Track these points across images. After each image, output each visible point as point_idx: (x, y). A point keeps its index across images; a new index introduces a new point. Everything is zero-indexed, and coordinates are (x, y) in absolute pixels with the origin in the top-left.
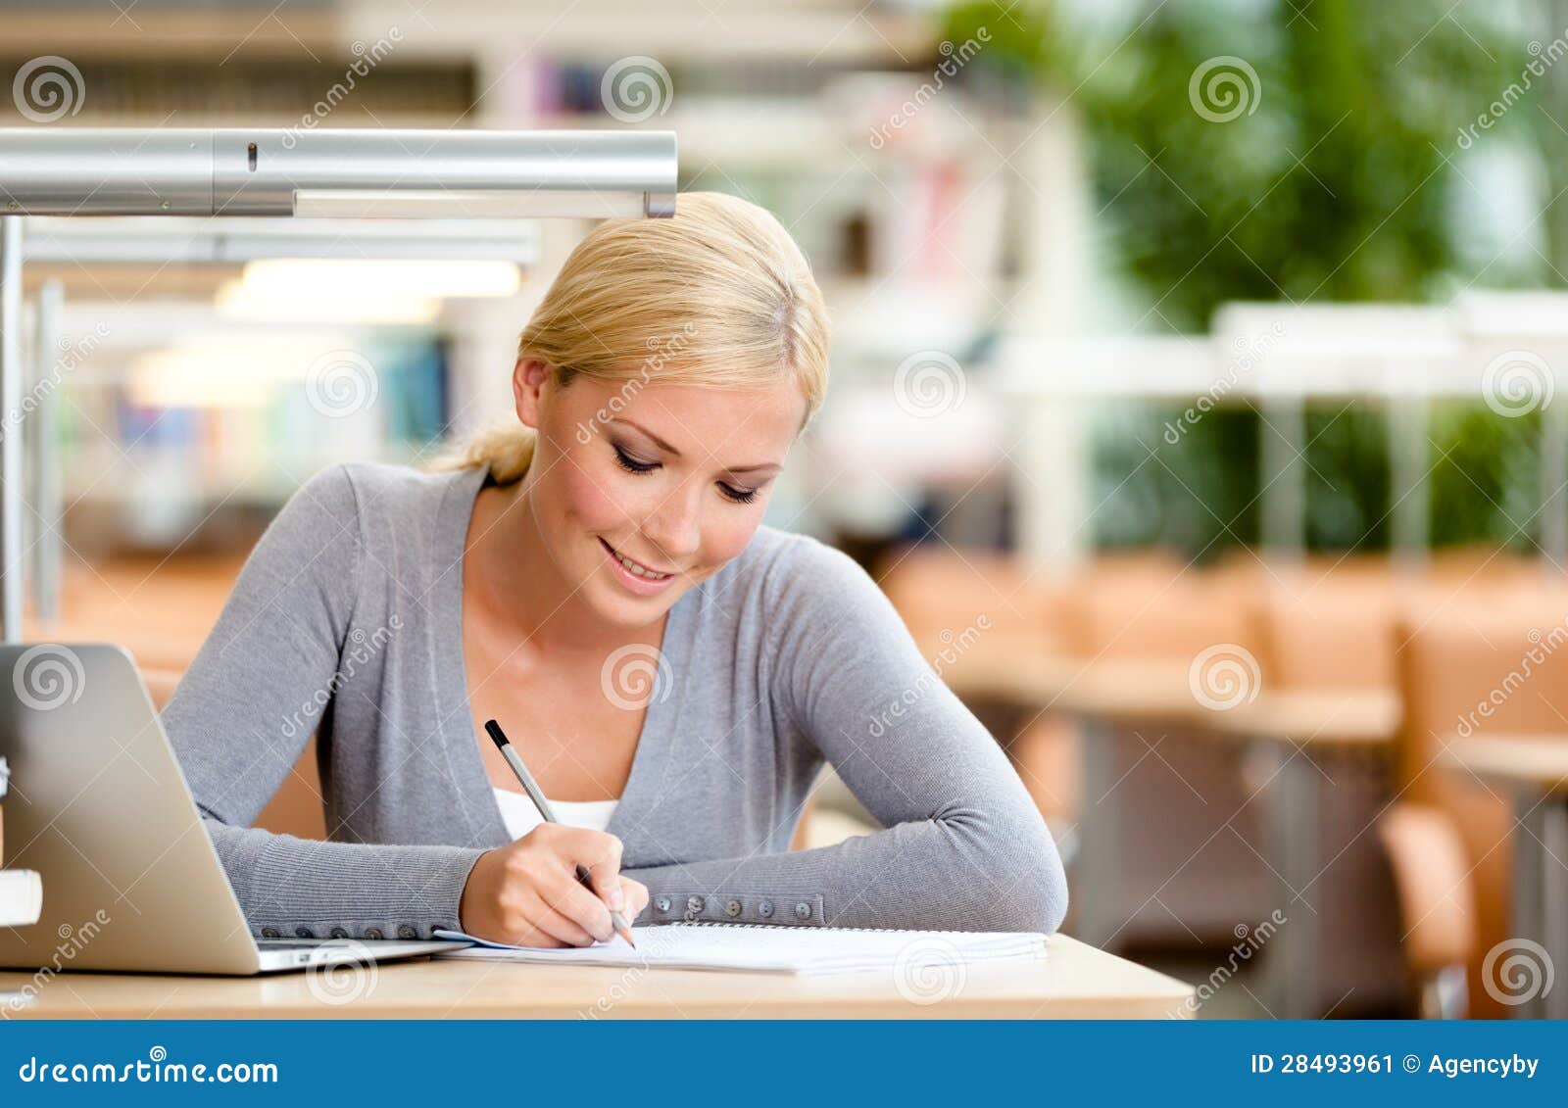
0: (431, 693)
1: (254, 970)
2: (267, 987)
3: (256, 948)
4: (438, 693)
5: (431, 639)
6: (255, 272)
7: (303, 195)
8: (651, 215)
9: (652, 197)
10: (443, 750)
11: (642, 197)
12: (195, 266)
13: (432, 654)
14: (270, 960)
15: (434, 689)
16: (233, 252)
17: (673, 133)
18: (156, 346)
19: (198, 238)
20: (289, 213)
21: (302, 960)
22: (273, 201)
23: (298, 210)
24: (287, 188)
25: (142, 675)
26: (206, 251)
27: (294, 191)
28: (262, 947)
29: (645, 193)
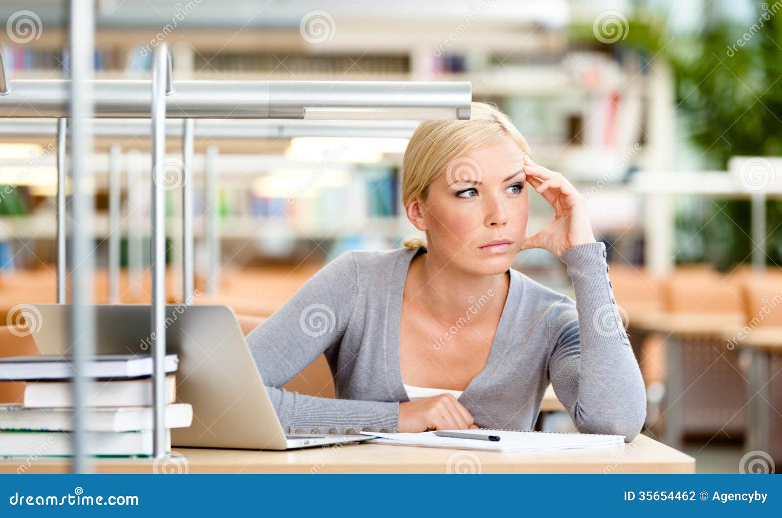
0: (383, 349)
1: (285, 448)
2: (290, 455)
3: (285, 438)
4: (387, 350)
5: (386, 327)
6: (295, 142)
7: (308, 110)
8: (460, 119)
9: (460, 110)
10: (385, 374)
11: (456, 111)
12: (271, 139)
13: (385, 332)
14: (291, 444)
15: (385, 347)
16: (286, 133)
17: (469, 83)
18: (262, 174)
19: (271, 127)
20: (302, 118)
21: (305, 444)
22: (295, 112)
23: (306, 116)
24: (302, 106)
25: (237, 317)
26: (275, 133)
27: (304, 108)
28: (288, 438)
29: (457, 109)
